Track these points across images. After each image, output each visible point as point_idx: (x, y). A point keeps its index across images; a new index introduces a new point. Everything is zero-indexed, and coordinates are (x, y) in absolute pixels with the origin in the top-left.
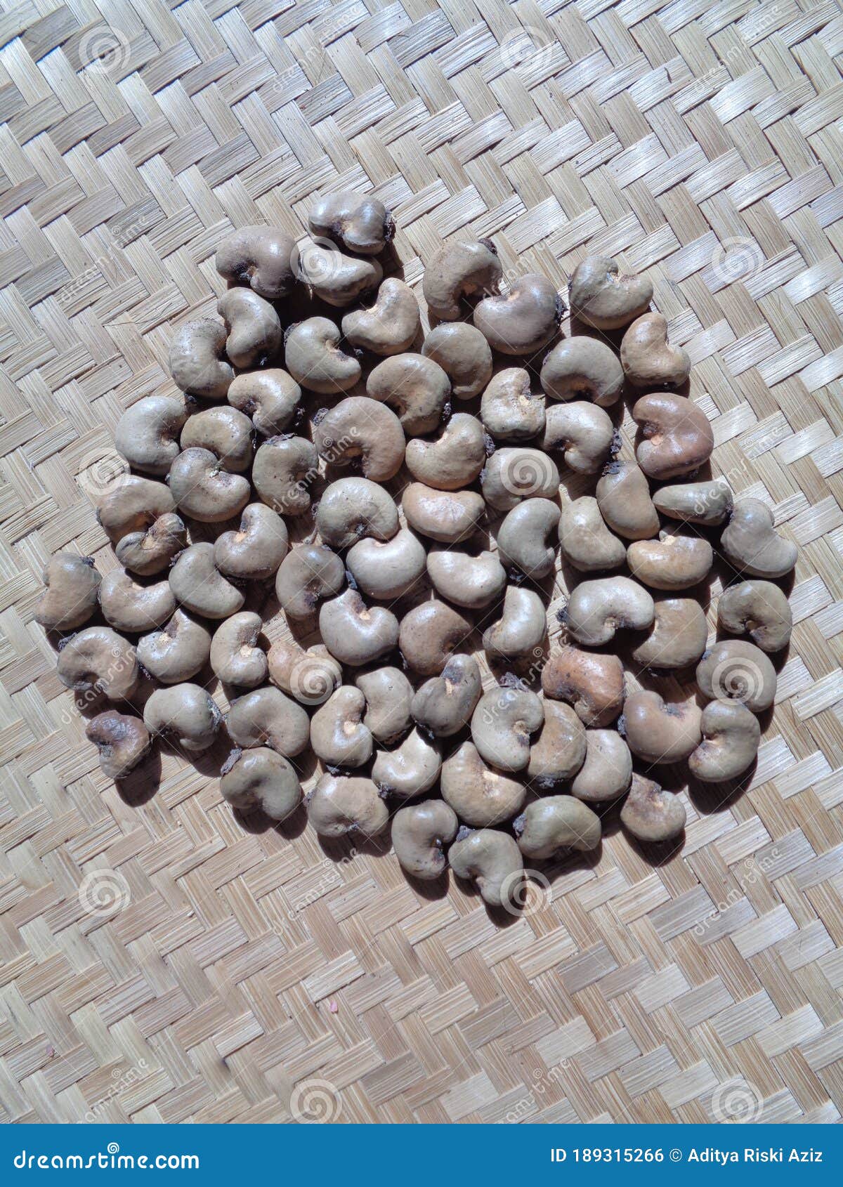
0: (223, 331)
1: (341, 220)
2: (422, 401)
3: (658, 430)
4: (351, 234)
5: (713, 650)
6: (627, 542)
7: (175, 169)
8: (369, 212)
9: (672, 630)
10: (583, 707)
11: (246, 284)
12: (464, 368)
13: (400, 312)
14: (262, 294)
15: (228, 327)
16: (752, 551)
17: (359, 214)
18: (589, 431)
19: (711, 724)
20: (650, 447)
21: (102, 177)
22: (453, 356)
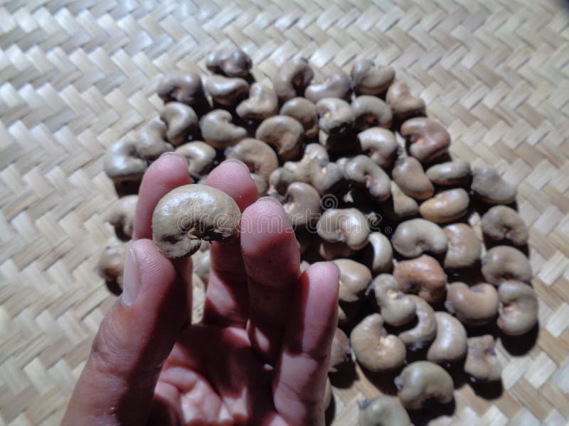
0: (165, 127)
1: (223, 62)
2: (288, 141)
3: (419, 136)
4: (229, 67)
5: (487, 257)
6: (420, 202)
7: (130, 54)
8: (237, 56)
9: (460, 244)
10: (425, 293)
11: (174, 100)
12: (308, 119)
13: (266, 96)
14: (184, 102)
15: (167, 124)
16: (492, 190)
17: (232, 57)
18: (383, 143)
19: (506, 297)
20: (417, 147)
21: (90, 63)
22: (300, 114)
